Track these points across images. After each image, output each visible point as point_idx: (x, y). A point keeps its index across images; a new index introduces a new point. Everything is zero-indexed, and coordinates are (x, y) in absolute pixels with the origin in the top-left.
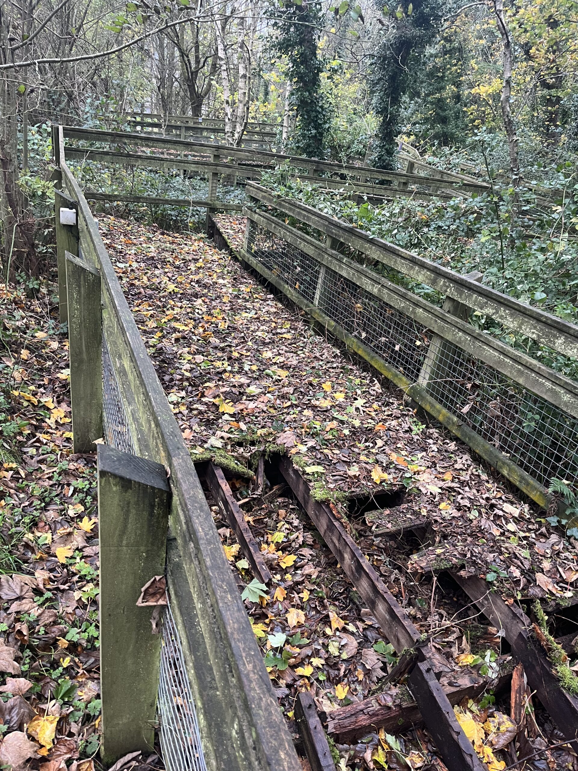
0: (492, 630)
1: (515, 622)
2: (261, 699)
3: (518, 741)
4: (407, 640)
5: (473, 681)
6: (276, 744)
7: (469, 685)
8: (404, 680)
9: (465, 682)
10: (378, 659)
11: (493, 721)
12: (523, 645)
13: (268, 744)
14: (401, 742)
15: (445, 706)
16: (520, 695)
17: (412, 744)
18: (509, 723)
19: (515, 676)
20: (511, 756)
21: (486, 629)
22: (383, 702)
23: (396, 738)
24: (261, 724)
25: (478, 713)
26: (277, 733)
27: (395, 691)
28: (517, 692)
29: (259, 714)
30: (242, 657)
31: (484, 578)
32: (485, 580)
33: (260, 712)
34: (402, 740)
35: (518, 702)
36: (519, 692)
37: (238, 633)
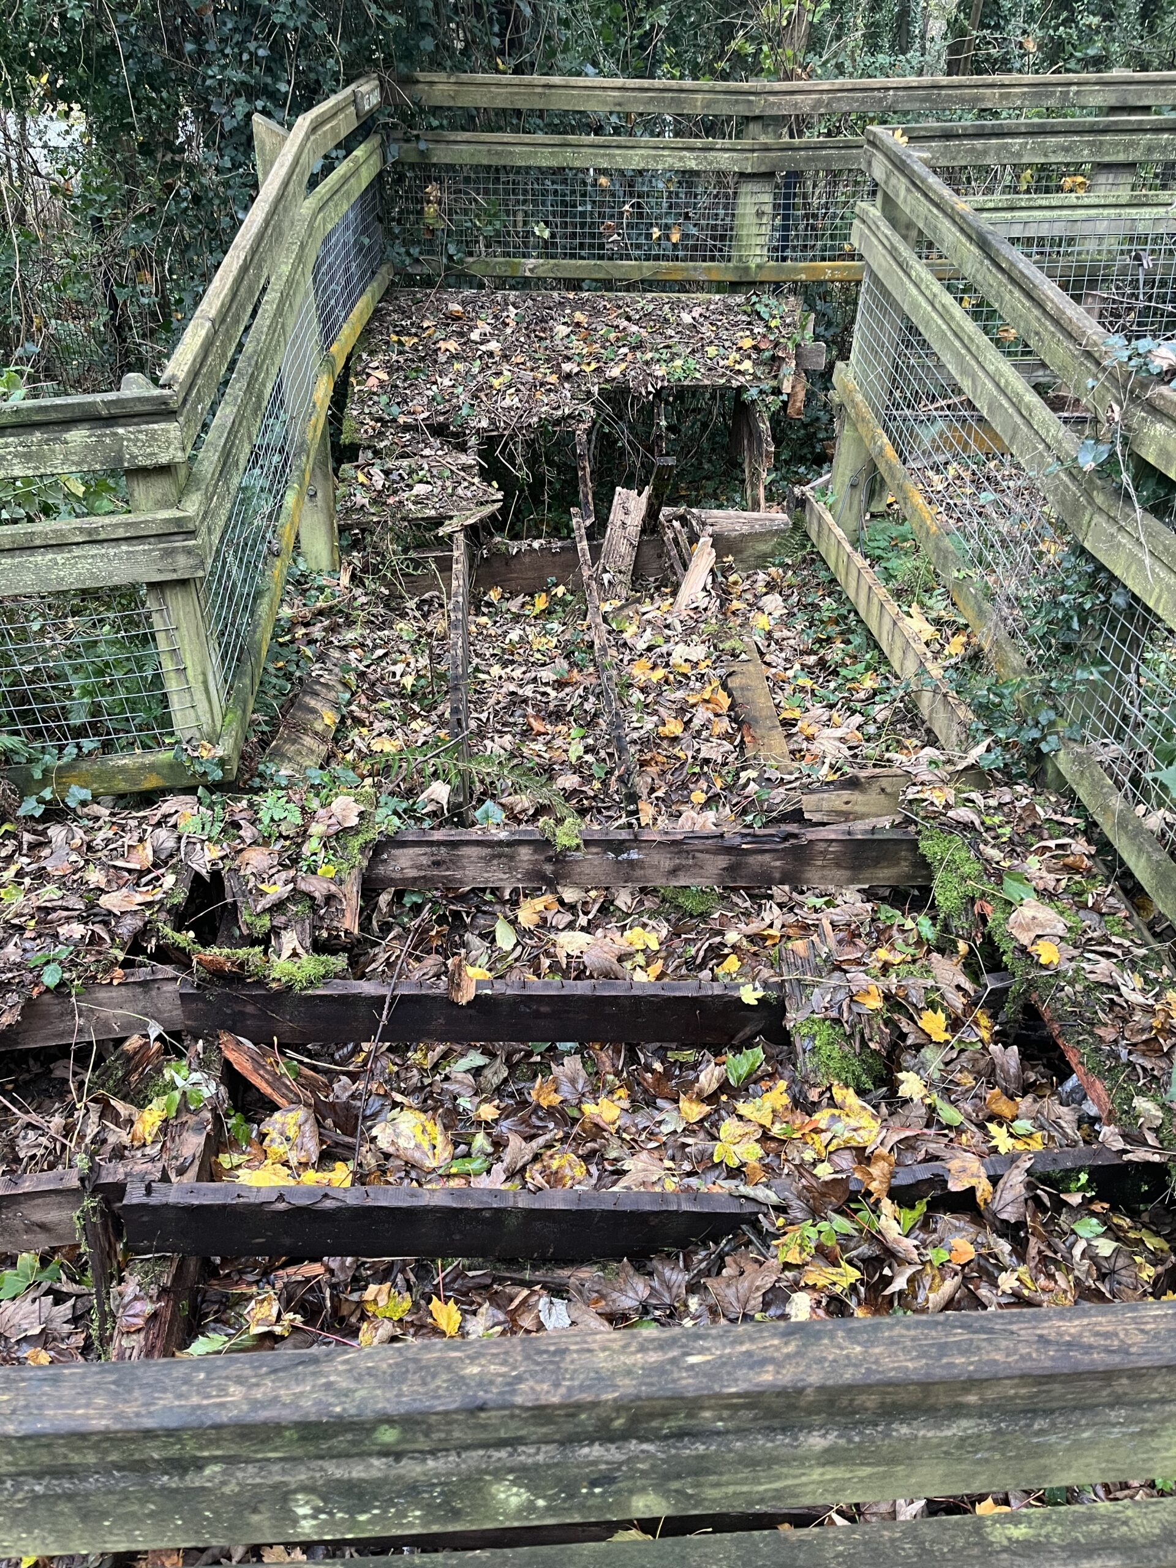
0: (133, 1043)
1: (154, 993)
2: (328, 1386)
3: (324, 1119)
4: (60, 1205)
5: (199, 1128)
6: (444, 1377)
7: (202, 1139)
8: (125, 1256)
9: (193, 1144)
10: (34, 1301)
11: (271, 1141)
12: (201, 1005)
13: (439, 1397)
14: (214, 1330)
15: (226, 1196)
16: (263, 1067)
17: (231, 1308)
18: (290, 1115)
19: (231, 1056)
20: (337, 1144)
21: (124, 1053)
22: (140, 1322)
23: (203, 1334)
24: (388, 1400)
25: (246, 1157)
26: (421, 1368)
27: (131, 1288)
28: (256, 1071)
29: (363, 1399)
30: (199, 1407)
31: (43, 988)
32: (48, 990)
33: (358, 1395)
34: (212, 1325)
35: (271, 1079)
36: (258, 1066)
37: (126, 1401)
